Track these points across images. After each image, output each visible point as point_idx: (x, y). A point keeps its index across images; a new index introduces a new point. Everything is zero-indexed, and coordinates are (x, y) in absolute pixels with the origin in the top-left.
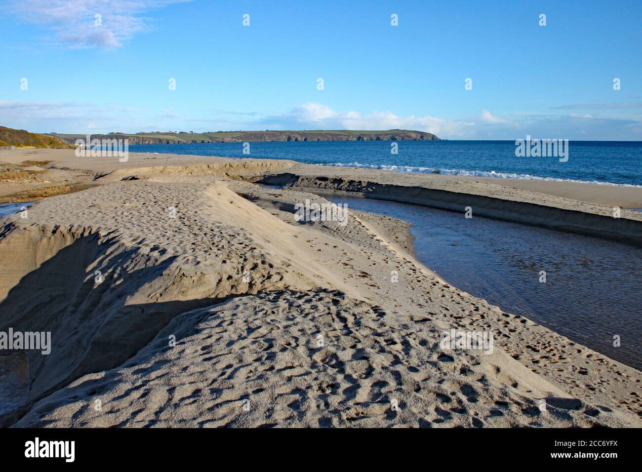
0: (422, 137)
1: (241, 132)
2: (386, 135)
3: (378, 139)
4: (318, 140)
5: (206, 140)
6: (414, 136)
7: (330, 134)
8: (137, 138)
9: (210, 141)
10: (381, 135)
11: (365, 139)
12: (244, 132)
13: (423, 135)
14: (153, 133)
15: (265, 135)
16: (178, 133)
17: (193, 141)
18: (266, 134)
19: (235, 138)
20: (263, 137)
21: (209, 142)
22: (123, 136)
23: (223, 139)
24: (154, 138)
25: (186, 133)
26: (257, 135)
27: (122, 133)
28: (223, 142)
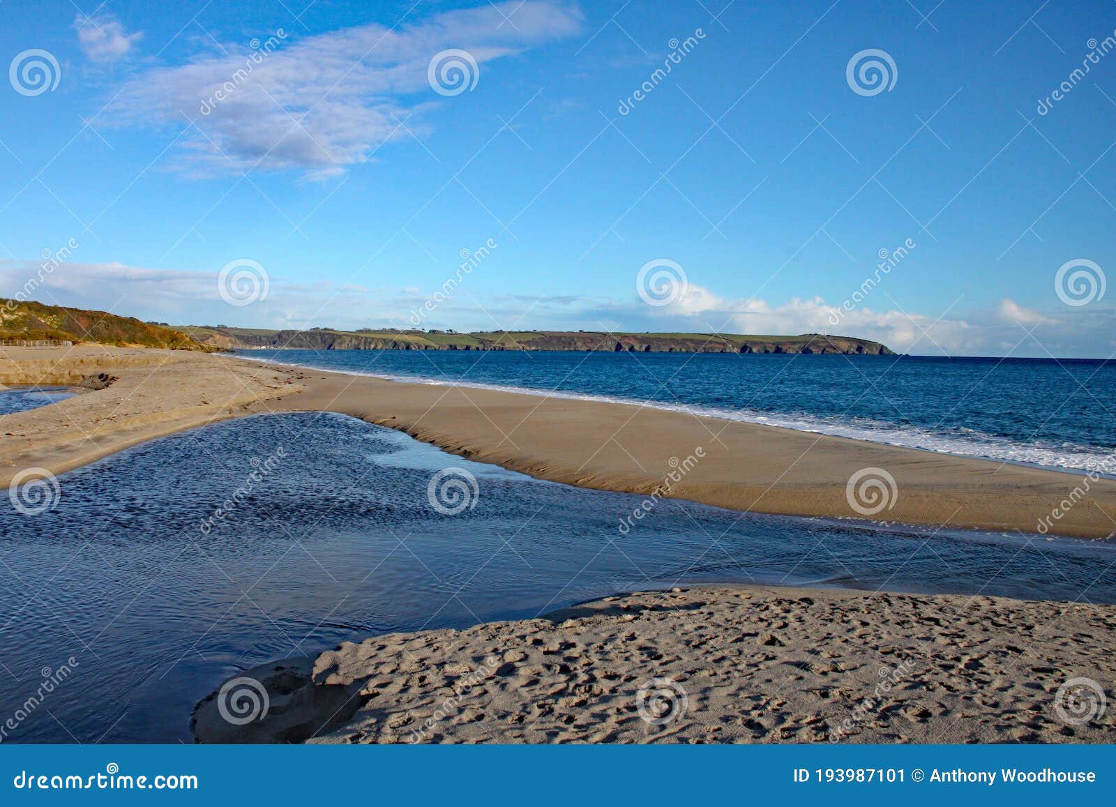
0: (859, 349)
1: (535, 333)
2: (794, 343)
3: (778, 350)
4: (671, 349)
5: (474, 345)
6: (844, 346)
7: (692, 341)
8: (357, 338)
9: (481, 347)
10: (785, 344)
11: (755, 350)
12: (542, 333)
13: (861, 344)
14: (384, 331)
15: (575, 339)
16: (427, 331)
17: (451, 346)
18: (578, 338)
19: (525, 343)
20: (573, 343)
21: (478, 349)
22: (333, 334)
23: (503, 344)
24: (384, 340)
25: (441, 333)
26: (563, 339)
27: (332, 330)
28: (502, 349)
